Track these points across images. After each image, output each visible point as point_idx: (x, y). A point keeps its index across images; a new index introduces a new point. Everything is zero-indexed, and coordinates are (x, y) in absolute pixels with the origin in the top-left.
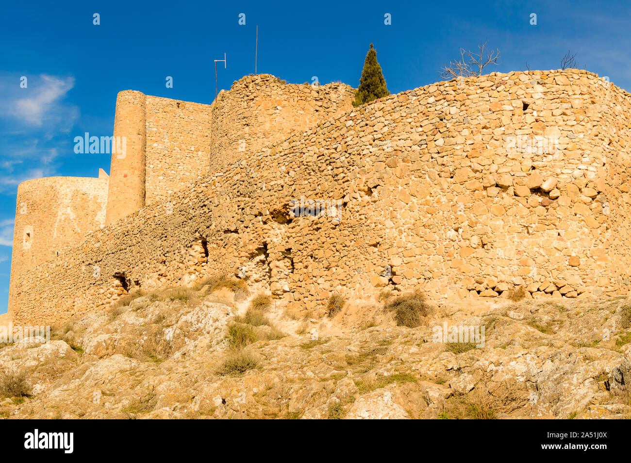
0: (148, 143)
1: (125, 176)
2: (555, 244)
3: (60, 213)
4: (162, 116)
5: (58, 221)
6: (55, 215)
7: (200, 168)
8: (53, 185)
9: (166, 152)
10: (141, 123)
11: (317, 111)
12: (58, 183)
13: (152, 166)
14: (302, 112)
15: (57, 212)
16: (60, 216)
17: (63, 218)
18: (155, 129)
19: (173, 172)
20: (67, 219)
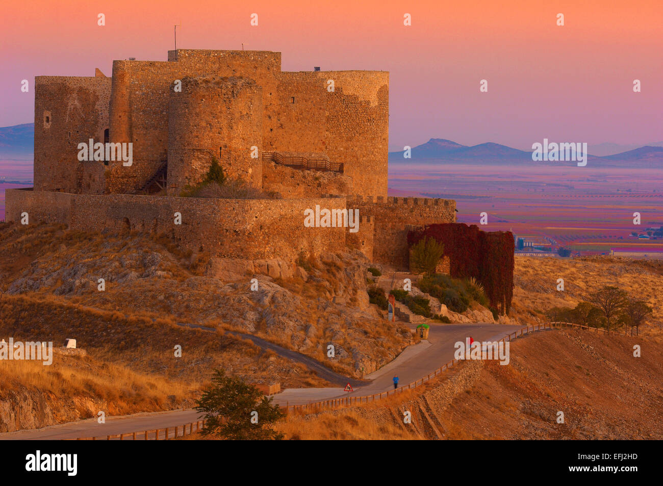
1: (120, 117)
3: (70, 104)
4: (140, 73)
5: (69, 110)
6: (66, 106)
7: (165, 104)
8: (64, 82)
9: (144, 96)
11: (225, 101)
12: (68, 81)
13: (135, 106)
14: (216, 102)
15: (68, 103)
16: (70, 106)
17: (72, 107)
18: (137, 82)
19: (148, 109)
20: (75, 108)
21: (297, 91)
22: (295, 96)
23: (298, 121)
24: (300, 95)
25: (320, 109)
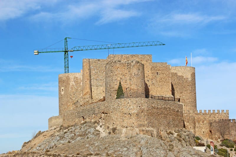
0: (91, 72)
1: (86, 81)
2: (131, 121)
4: (94, 64)
5: (70, 86)
6: (69, 84)
9: (96, 73)
10: (89, 67)
12: (70, 75)
13: (92, 77)
16: (71, 84)
18: (93, 68)
19: (98, 78)
20: (73, 85)
21: (159, 70)
22: (158, 72)
23: (160, 82)
24: (160, 72)
25: (169, 77)
